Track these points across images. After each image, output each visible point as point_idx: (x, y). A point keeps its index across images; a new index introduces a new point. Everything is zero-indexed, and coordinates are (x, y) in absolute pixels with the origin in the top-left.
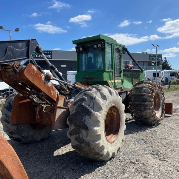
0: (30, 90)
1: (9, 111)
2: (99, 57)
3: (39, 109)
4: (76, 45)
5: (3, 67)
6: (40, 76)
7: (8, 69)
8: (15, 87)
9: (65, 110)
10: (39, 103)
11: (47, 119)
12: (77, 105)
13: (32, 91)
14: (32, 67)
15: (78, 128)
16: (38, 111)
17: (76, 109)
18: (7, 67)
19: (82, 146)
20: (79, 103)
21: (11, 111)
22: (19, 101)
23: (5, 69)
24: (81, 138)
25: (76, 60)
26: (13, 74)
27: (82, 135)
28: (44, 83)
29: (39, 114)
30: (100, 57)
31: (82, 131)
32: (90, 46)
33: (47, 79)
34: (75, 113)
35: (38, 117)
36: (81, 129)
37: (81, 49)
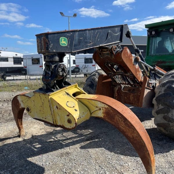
0: (116, 71)
1: (92, 89)
2: (166, 41)
3: (117, 89)
4: (148, 29)
5: (100, 50)
6: (131, 58)
7: (104, 51)
8: (103, 68)
9: (150, 91)
10: (120, 83)
11: (126, 98)
12: (166, 87)
13: (117, 72)
14: (127, 50)
15: (168, 108)
16: (116, 90)
17: (165, 91)
18: (104, 50)
19: (170, 124)
20: (168, 85)
21: (93, 89)
22: (103, 81)
23: (102, 51)
24: (170, 117)
25: (146, 45)
26: (108, 56)
27: (172, 114)
28: (134, 65)
29: (117, 93)
30: (168, 41)
31: (172, 111)
32: (164, 30)
33: (136, 61)
34: (164, 94)
35: (116, 96)
36: (171, 109)
37: (153, 33)
